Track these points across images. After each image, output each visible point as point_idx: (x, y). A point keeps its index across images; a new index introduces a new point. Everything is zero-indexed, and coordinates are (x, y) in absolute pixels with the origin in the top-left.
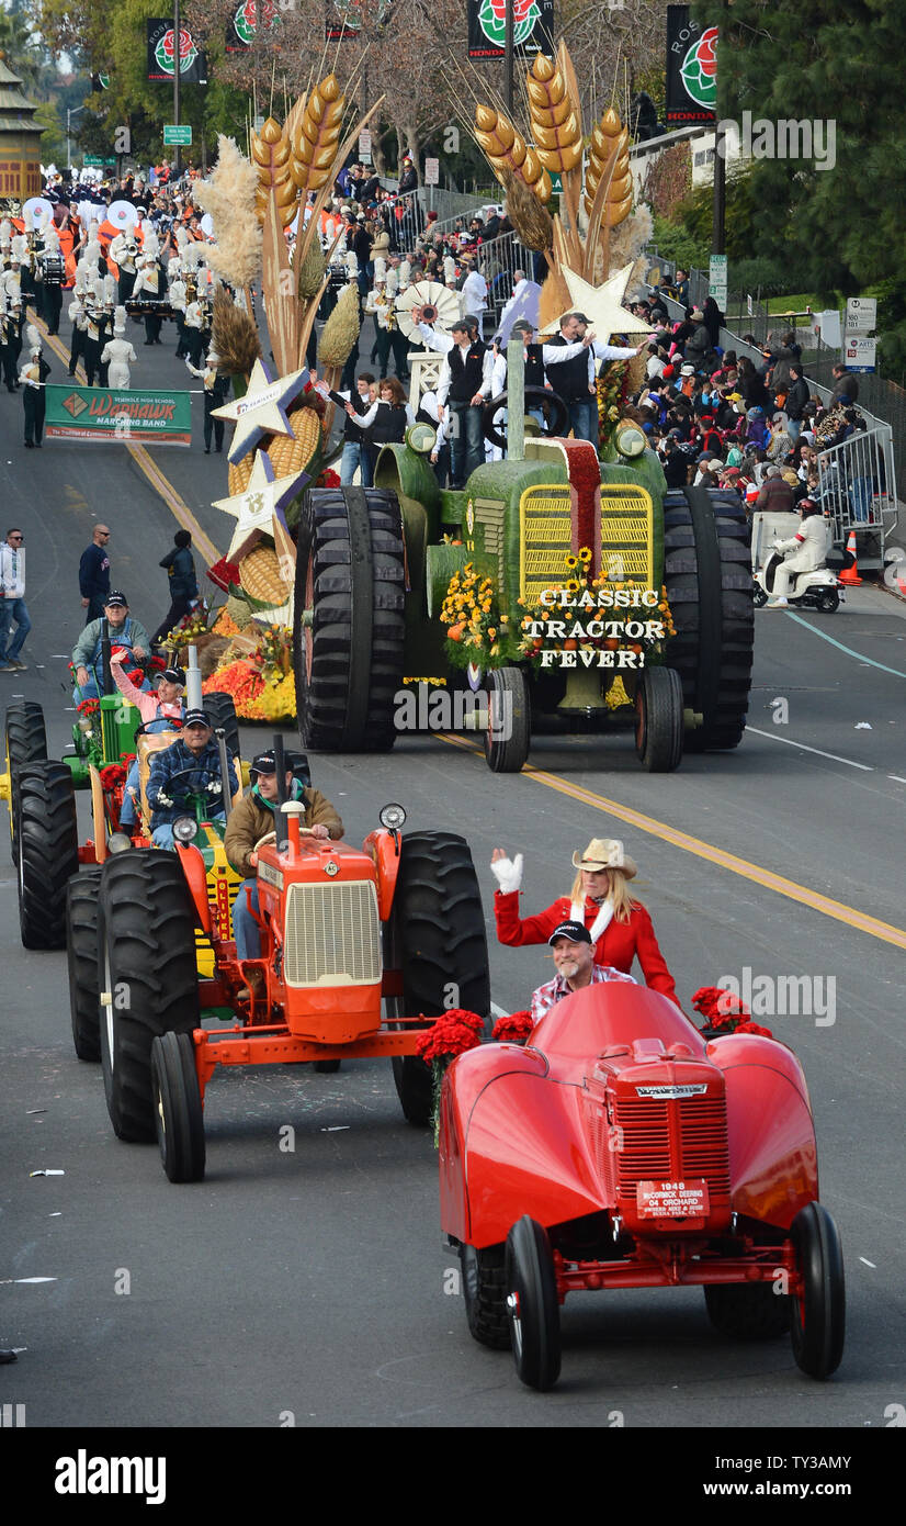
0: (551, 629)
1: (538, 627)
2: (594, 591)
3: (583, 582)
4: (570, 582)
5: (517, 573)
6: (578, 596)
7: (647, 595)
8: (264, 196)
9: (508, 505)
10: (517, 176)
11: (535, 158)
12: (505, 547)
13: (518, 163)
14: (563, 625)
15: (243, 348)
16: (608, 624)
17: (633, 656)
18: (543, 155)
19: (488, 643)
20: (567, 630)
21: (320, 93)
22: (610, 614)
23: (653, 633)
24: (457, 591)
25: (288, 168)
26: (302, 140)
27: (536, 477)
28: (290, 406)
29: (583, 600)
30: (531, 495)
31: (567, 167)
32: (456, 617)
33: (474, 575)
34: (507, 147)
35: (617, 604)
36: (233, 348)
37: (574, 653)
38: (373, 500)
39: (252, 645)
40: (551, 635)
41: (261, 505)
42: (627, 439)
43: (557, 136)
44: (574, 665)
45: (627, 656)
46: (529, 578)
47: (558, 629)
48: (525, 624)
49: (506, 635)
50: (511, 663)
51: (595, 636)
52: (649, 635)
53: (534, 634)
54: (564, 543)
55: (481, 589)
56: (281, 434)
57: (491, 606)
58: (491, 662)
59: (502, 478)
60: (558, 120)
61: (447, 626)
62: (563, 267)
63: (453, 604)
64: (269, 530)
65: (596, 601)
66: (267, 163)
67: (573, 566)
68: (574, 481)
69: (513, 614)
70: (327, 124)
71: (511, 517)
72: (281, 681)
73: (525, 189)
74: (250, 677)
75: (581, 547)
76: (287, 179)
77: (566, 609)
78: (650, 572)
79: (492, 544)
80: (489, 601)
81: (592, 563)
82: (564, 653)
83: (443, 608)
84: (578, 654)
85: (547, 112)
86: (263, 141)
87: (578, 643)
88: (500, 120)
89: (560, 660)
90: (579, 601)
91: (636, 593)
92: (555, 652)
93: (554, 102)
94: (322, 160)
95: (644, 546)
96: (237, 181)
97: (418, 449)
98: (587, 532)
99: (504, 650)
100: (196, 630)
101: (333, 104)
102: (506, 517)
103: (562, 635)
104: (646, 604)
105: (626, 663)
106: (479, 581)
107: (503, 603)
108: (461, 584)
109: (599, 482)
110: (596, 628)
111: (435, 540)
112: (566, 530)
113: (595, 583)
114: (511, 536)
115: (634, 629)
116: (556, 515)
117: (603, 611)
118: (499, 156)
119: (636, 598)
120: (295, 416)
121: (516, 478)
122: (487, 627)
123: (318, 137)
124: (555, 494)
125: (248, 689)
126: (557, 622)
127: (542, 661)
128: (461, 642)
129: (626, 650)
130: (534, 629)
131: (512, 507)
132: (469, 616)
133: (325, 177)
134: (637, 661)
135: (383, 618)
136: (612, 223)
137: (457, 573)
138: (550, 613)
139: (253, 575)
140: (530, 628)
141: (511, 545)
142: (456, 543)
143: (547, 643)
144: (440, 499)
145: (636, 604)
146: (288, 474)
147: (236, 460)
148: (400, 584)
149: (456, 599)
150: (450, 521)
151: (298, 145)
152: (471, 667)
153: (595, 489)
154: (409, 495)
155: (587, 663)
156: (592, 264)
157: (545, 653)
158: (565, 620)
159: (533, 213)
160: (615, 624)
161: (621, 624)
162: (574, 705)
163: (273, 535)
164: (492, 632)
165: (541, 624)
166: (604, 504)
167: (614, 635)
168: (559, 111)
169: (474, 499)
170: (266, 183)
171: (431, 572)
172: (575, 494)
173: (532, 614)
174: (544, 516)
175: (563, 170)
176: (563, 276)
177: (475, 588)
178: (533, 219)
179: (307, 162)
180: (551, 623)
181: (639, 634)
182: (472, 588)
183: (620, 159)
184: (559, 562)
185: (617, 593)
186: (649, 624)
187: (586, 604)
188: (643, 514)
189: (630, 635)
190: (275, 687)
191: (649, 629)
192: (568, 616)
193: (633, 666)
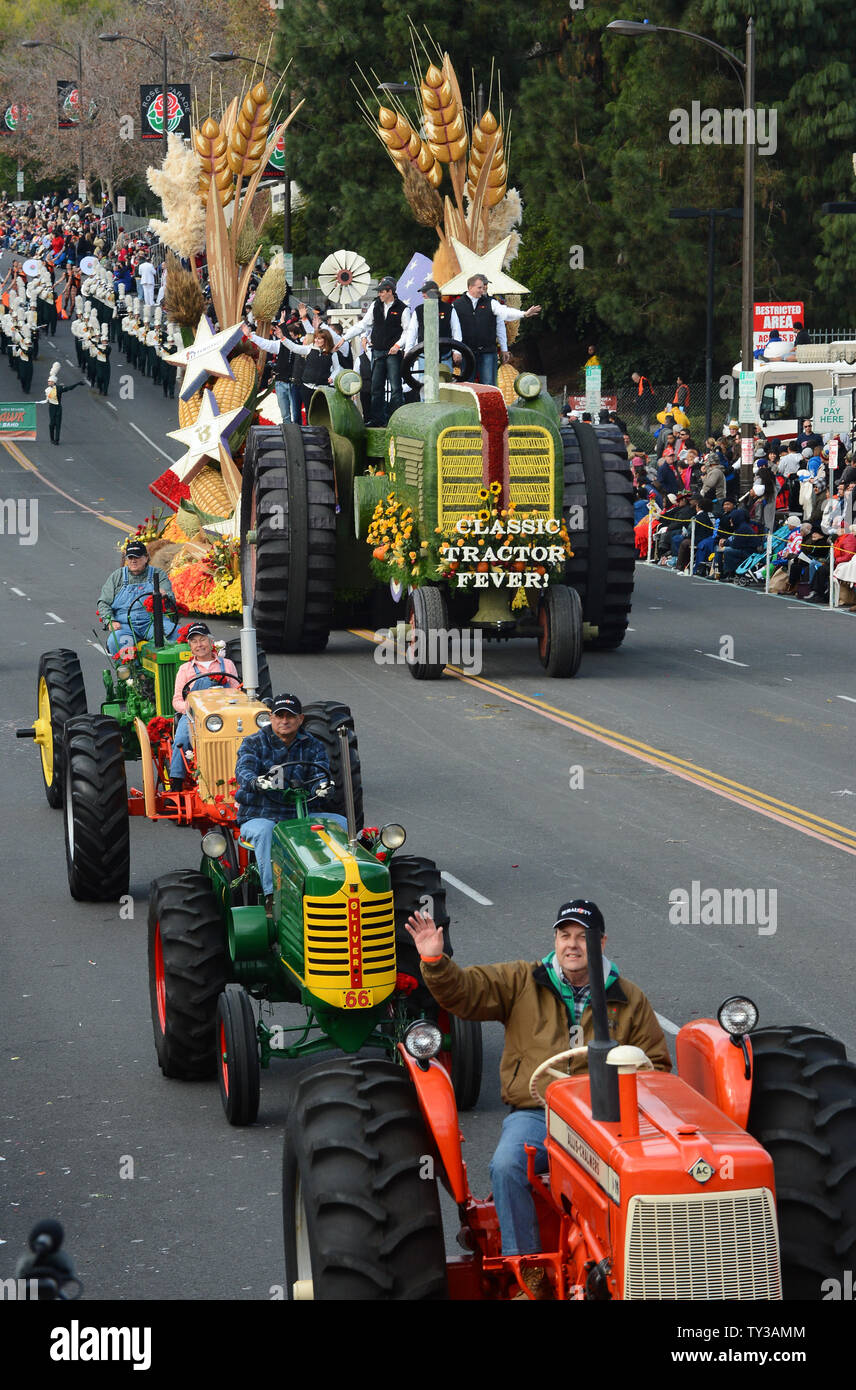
0: (466, 554)
1: (454, 552)
2: (504, 520)
3: (494, 512)
4: (481, 512)
5: (436, 504)
6: (490, 524)
7: (549, 524)
8: (206, 181)
9: (426, 444)
10: (413, 165)
11: (428, 150)
12: (424, 481)
13: (414, 155)
14: (476, 550)
15: (191, 305)
16: (516, 549)
17: (538, 577)
18: (434, 148)
19: (409, 564)
20: (480, 555)
21: (252, 97)
22: (517, 541)
23: (556, 557)
24: (381, 517)
25: (226, 158)
26: (238, 135)
27: (452, 420)
28: (231, 353)
29: (494, 529)
30: (447, 435)
31: (454, 157)
32: (381, 539)
33: (396, 504)
34: (405, 141)
35: (524, 531)
36: (183, 305)
37: (486, 575)
38: (307, 435)
39: (202, 552)
40: (466, 559)
41: (209, 435)
42: (526, 383)
43: (446, 132)
44: (486, 585)
45: (533, 578)
46: (446, 509)
47: (472, 554)
48: (443, 550)
49: (425, 558)
50: (430, 583)
51: (504, 560)
52: (552, 559)
53: (451, 558)
54: (477, 478)
55: (403, 517)
56: (224, 377)
57: (411, 533)
58: (412, 580)
59: (421, 419)
60: (447, 119)
61: (372, 547)
62: (453, 239)
63: (378, 528)
64: (216, 455)
65: (505, 529)
66: (208, 154)
67: (485, 498)
68: (484, 422)
69: (432, 540)
70: (258, 122)
71: (430, 456)
72: (230, 582)
73: (421, 176)
74: (203, 578)
75: (491, 481)
76: (225, 167)
77: (478, 537)
78: (551, 503)
79: (412, 477)
80: (410, 528)
81: (501, 496)
82: (478, 575)
83: (369, 530)
84: (490, 576)
85: (438, 113)
86: (204, 136)
87: (490, 567)
88: (399, 119)
89: (473, 581)
90: (490, 529)
91: (540, 522)
92: (469, 574)
93: (444, 104)
94: (254, 152)
95: (546, 480)
96: (184, 170)
97: (346, 392)
98: (496, 468)
99: (423, 571)
100: (148, 536)
101: (263, 107)
102: (424, 455)
103: (476, 559)
104: (549, 531)
105: (532, 583)
106: (400, 508)
107: (423, 531)
108: (384, 511)
109: (506, 424)
110: (505, 553)
111: (361, 471)
112: (478, 466)
113: (503, 513)
114: (430, 472)
115: (539, 554)
116: (469, 452)
117: (511, 537)
118: (397, 149)
119: (540, 527)
120: (234, 361)
121: (434, 420)
122: (409, 551)
123: (251, 134)
124: (468, 434)
125: (200, 588)
126: (471, 548)
127: (458, 583)
128: (385, 562)
129: (532, 571)
130: (451, 554)
131: (430, 445)
132: (392, 540)
133: (257, 165)
134: (541, 582)
135: (317, 538)
136: (490, 204)
137: (381, 502)
138: (465, 539)
139: (203, 493)
140: (447, 552)
141: (429, 479)
142: (379, 474)
143: (462, 566)
144: (366, 436)
145: (540, 531)
146: (230, 409)
147: (186, 398)
148: (331, 507)
149: (379, 524)
150: (374, 455)
151: (234, 139)
152: (394, 583)
153: (504, 430)
154: (339, 432)
155: (498, 583)
156: (476, 238)
157: (461, 576)
158: (478, 546)
159: (427, 196)
160: (522, 549)
161: (528, 549)
162: (486, 620)
163: (219, 460)
164: (412, 555)
165: (457, 550)
166: (511, 443)
167: (522, 558)
168: (448, 113)
169: (395, 436)
170: (207, 171)
171: (358, 500)
172: (486, 434)
173: (448, 541)
174: (459, 454)
175: (451, 160)
176: (452, 248)
177: (397, 515)
178: (428, 200)
179: (242, 153)
180: (466, 549)
181: (544, 558)
182: (394, 515)
183: (497, 151)
184: (472, 495)
185: (524, 522)
186: (553, 548)
187: (497, 532)
188: (545, 452)
189: (535, 558)
190: (225, 587)
191: (552, 554)
192: (481, 542)
193: (538, 586)
